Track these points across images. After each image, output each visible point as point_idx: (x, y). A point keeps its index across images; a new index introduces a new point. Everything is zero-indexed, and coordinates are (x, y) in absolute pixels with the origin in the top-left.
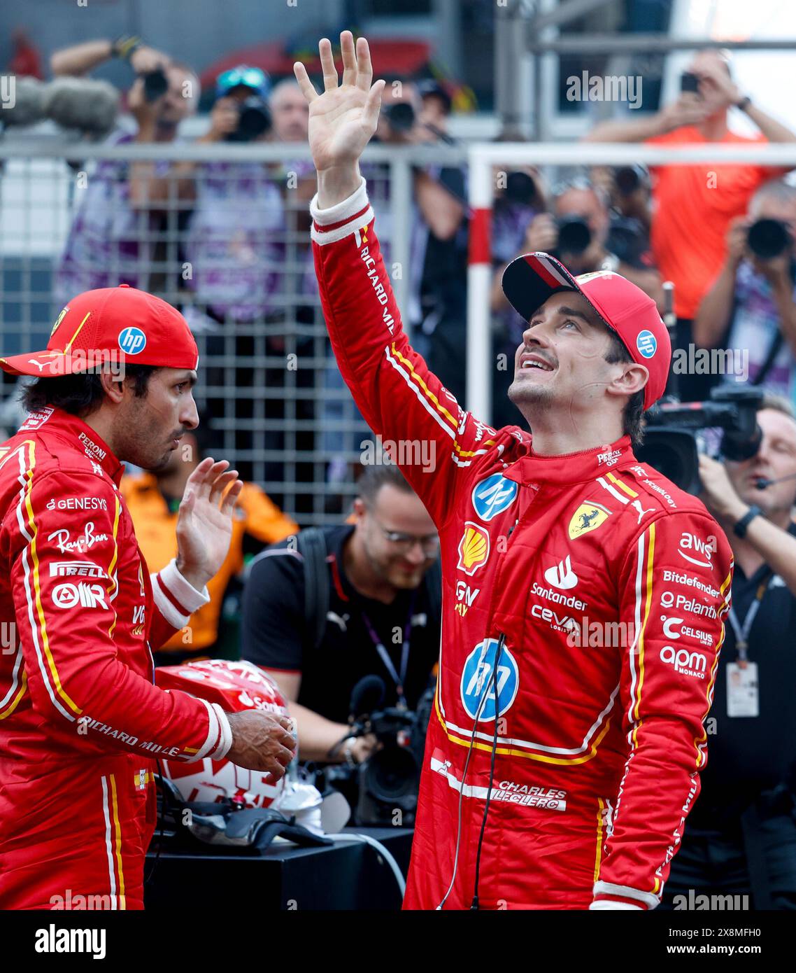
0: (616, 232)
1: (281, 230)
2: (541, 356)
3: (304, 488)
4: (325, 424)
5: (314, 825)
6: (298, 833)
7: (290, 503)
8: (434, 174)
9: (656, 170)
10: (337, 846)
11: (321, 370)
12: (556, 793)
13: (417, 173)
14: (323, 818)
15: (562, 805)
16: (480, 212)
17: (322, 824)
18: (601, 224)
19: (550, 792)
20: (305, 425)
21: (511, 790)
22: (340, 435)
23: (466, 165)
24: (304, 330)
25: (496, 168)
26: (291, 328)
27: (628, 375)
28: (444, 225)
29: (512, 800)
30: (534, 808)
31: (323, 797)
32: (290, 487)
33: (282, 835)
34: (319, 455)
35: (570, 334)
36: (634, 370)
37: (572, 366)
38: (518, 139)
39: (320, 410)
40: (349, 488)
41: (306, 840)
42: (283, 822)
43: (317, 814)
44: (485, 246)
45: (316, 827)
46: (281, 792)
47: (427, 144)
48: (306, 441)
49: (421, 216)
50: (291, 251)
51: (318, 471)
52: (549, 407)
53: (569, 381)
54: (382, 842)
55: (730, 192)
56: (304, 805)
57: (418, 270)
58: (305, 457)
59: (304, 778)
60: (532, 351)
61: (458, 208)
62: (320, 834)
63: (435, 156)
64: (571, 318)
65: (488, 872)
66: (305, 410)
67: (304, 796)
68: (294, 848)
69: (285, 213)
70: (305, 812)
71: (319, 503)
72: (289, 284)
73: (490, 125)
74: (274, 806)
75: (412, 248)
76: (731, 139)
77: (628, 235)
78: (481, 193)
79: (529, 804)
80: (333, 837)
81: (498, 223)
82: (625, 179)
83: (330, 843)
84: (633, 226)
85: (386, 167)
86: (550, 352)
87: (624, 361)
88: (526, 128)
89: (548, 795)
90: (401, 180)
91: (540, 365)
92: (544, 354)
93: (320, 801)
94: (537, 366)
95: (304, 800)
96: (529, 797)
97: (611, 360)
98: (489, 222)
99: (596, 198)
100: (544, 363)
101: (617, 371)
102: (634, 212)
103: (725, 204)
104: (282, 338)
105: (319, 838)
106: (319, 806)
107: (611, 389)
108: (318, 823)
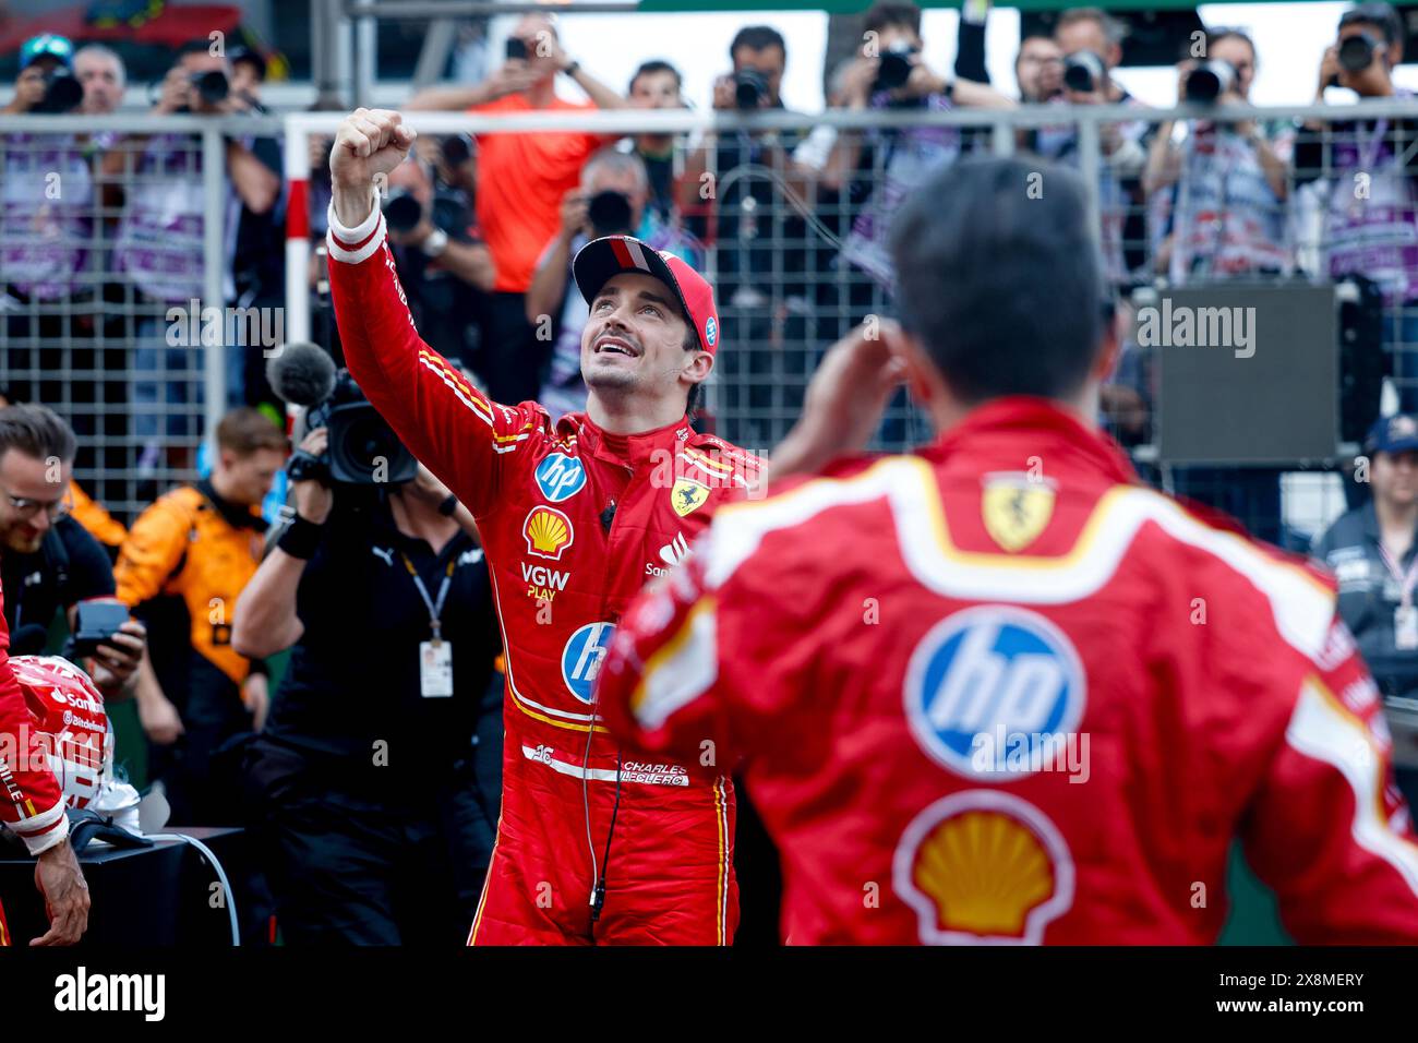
0: (440, 203)
1: (88, 205)
2: (626, 341)
3: (115, 474)
4: (137, 406)
5: (132, 825)
6: (115, 834)
7: (100, 490)
8: (248, 145)
9: (482, 138)
10: (157, 847)
11: (131, 350)
12: (679, 769)
13: (229, 143)
14: (141, 818)
15: (685, 781)
16: (297, 184)
17: (140, 825)
18: (425, 196)
19: (673, 769)
20: (116, 408)
21: (636, 770)
22: (153, 418)
23: (282, 134)
24: (113, 309)
25: (311, 136)
26: (98, 306)
27: (696, 363)
28: (258, 199)
29: (638, 780)
30: (660, 786)
31: (141, 796)
32: (100, 473)
33: (98, 836)
34: (132, 439)
35: (651, 321)
36: (702, 358)
37: (657, 354)
38: (336, 107)
39: (132, 392)
40: (163, 473)
41: (123, 841)
42: (101, 823)
43: (135, 813)
44: (304, 220)
45: (134, 828)
46: (98, 792)
47: (240, 112)
48: (117, 425)
49: (235, 190)
50: (98, 227)
51: (131, 455)
52: (632, 392)
53: (653, 367)
54: (203, 841)
55: (559, 161)
56: (121, 805)
57: (231, 245)
58: (116, 441)
59: (121, 776)
60: (617, 335)
61: (274, 180)
62: (139, 834)
63: (248, 125)
64: (651, 303)
65: (619, 854)
66: (116, 392)
67: (122, 795)
68: (110, 851)
69: (93, 185)
70: (123, 812)
71: (132, 490)
72: (97, 261)
73: (306, 93)
74: (89, 807)
75: (226, 221)
76: (557, 105)
77: (453, 207)
78: (297, 165)
79: (654, 782)
80: (152, 837)
81: (316, 195)
82: (454, 149)
83: (150, 844)
84: (459, 197)
85: (197, 137)
86: (634, 338)
87: (696, 348)
88: (344, 96)
89: (671, 772)
90: (213, 151)
91: (624, 350)
92: (629, 339)
93: (138, 800)
94: (621, 351)
95: (122, 800)
96: (653, 775)
97: (687, 347)
98: (308, 194)
99: (419, 170)
100: (629, 348)
101: (689, 358)
102: (462, 183)
103: (553, 173)
104: (90, 317)
105: (138, 838)
106: (137, 805)
107: (684, 376)
108: (136, 824)
